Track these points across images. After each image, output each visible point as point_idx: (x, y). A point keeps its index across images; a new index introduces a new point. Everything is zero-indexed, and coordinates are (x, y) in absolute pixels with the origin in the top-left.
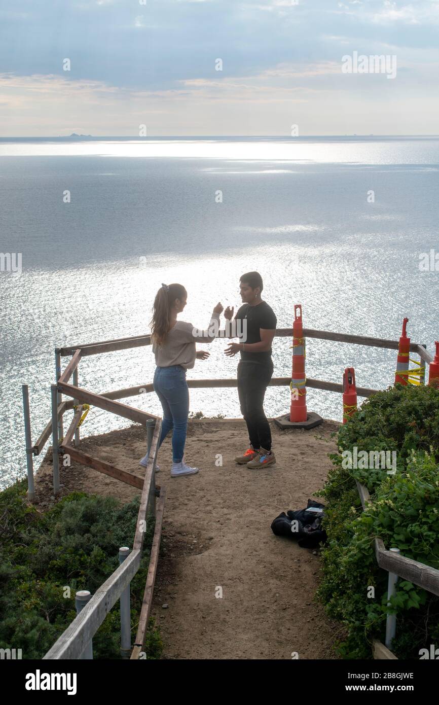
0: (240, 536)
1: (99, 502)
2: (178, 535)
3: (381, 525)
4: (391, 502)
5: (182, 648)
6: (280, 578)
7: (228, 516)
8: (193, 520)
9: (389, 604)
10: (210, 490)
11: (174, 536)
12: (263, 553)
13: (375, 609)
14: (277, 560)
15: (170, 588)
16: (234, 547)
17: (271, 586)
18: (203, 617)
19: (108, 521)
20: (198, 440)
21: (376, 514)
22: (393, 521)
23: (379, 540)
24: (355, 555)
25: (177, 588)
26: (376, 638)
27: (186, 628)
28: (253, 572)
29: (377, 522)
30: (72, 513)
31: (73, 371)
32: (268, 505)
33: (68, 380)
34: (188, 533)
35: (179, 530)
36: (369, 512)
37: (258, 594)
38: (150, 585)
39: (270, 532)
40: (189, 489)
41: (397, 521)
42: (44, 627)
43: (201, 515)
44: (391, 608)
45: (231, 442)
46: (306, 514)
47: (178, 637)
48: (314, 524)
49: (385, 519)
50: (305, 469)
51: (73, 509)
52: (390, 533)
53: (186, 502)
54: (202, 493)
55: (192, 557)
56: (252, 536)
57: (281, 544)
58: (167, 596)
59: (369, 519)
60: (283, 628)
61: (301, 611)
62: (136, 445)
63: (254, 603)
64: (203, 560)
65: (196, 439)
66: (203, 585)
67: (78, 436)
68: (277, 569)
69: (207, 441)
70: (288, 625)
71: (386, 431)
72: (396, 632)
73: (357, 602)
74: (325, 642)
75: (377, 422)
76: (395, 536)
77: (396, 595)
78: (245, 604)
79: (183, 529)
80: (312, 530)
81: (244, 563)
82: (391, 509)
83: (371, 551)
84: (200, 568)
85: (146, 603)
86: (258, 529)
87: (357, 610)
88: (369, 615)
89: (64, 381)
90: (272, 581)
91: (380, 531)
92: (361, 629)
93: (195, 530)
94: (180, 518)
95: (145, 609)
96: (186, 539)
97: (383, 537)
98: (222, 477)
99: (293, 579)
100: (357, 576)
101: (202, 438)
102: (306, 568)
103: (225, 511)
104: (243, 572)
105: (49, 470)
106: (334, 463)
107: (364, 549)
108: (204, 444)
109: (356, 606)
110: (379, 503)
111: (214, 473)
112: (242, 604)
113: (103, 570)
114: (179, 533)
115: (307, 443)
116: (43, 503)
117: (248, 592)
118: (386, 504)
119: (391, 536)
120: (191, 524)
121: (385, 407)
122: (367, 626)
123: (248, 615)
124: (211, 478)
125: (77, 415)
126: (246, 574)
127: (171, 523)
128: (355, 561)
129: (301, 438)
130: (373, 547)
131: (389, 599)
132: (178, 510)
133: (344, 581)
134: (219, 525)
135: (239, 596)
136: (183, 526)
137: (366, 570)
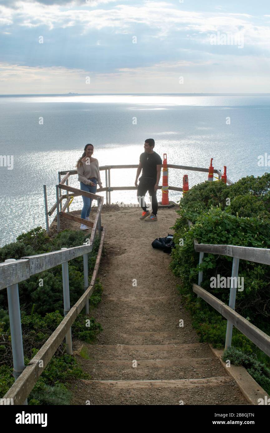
0: (138, 248)
1: (76, 233)
2: (111, 248)
3: (197, 234)
4: (201, 224)
5: (111, 291)
6: (155, 264)
7: (133, 241)
8: (118, 243)
9: (200, 267)
10: (126, 231)
11: (109, 249)
12: (148, 255)
13: (194, 270)
14: (154, 258)
15: (107, 268)
16: (135, 253)
17: (151, 268)
18: (121, 280)
19: (80, 241)
20: (121, 212)
21: (195, 230)
22: (202, 233)
23: (196, 241)
24: (185, 247)
25: (110, 268)
26: (194, 283)
27: (113, 284)
28: (143, 262)
29: (195, 233)
30: (65, 237)
31: (66, 180)
32: (151, 237)
33: (64, 183)
34: (115, 248)
35: (112, 246)
36: (192, 230)
37: (145, 271)
38: (97, 263)
39: (151, 247)
40: (116, 231)
41: (204, 233)
42: (50, 277)
43: (121, 240)
44: (201, 269)
45: (135, 213)
46: (167, 239)
47: (110, 287)
48: (170, 243)
49: (199, 232)
50: (167, 223)
51: (65, 235)
52: (201, 238)
53: (115, 235)
54: (122, 232)
55: (117, 257)
56: (143, 248)
57: (156, 251)
58: (106, 272)
59: (192, 232)
60: (155, 284)
61: (163, 277)
62: (94, 214)
63: (143, 274)
64: (121, 258)
65: (120, 212)
66: (121, 267)
67: (68, 210)
68: (153, 261)
69: (125, 213)
70: (158, 283)
71: (200, 199)
72: (203, 280)
73: (186, 268)
74: (174, 289)
75: (197, 195)
76: (203, 239)
77: (203, 263)
78: (140, 274)
79: (113, 246)
80: (169, 245)
81: (139, 259)
82: (201, 228)
83: (192, 246)
84: (120, 261)
85: (95, 270)
86: (146, 246)
87: (186, 271)
88: (191, 272)
89: (62, 183)
90: (151, 266)
91: (196, 237)
92: (188, 279)
93: (119, 247)
94: (112, 242)
95: (95, 273)
96: (115, 250)
97: (197, 239)
98: (131, 226)
99: (160, 265)
100: (186, 257)
101: (123, 211)
102: (166, 260)
103: (132, 239)
104: (139, 262)
105: (56, 224)
106: (178, 214)
107: (189, 245)
108: (123, 214)
109: (186, 269)
110: (196, 225)
111: (127, 225)
112: (138, 275)
113: (78, 260)
114: (112, 248)
115: (169, 213)
116: (53, 237)
117: (141, 270)
118: (199, 226)
119: (201, 239)
120: (117, 244)
121: (200, 190)
122: (190, 277)
123: (140, 279)
124: (126, 226)
125: (68, 200)
126: (140, 263)
127: (108, 243)
128: (185, 250)
129: (166, 211)
130: (193, 244)
131: (199, 265)
132: (111, 239)
133: (181, 259)
134: (129, 244)
135: (137, 271)
136: (113, 245)
137: (190, 254)
